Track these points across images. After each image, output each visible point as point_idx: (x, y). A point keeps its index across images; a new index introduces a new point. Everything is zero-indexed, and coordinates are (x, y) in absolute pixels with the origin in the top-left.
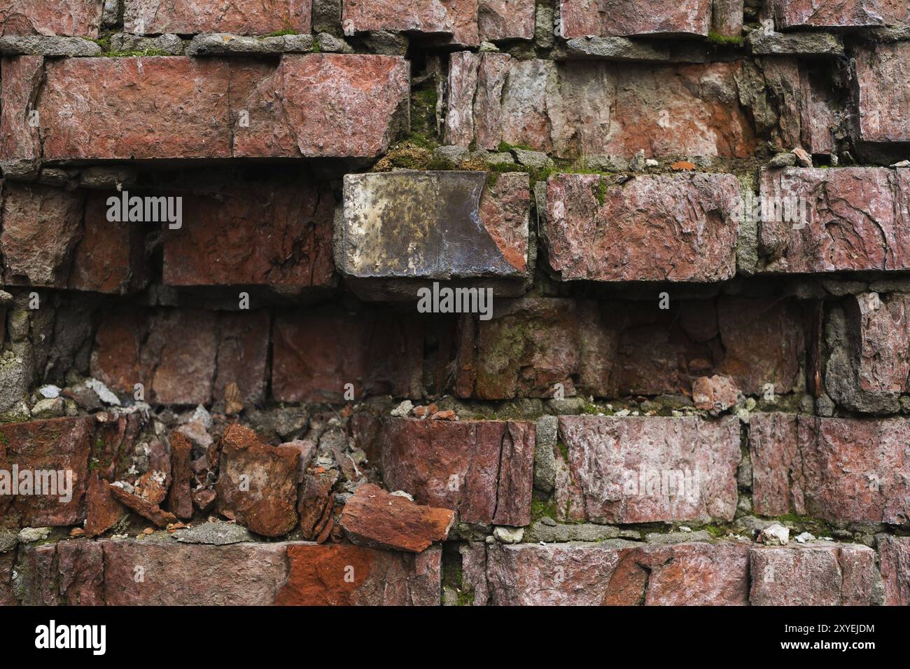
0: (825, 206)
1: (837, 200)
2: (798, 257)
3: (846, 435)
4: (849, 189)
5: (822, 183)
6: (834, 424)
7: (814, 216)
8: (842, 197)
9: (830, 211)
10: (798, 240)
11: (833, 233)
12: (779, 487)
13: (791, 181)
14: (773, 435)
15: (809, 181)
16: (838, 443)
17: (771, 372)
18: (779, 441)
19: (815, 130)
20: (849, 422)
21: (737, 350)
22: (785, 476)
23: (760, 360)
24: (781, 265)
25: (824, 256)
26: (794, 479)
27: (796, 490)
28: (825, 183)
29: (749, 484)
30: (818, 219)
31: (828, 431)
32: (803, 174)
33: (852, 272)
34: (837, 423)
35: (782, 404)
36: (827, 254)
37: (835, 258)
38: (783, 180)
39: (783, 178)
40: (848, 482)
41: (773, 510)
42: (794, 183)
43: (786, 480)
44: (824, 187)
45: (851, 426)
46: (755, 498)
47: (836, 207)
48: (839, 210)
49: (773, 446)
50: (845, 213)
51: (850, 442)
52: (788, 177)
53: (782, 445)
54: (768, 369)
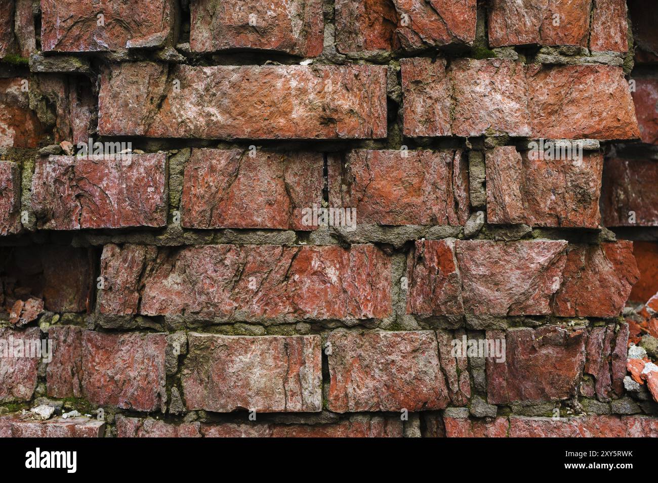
0: (75, 183)
1: (82, 179)
2: (61, 219)
3: (99, 344)
4: (89, 171)
5: (70, 167)
6: (92, 335)
7: (68, 190)
8: (85, 176)
9: (78, 187)
10: (59, 207)
11: (82, 202)
12: (65, 378)
13: (52, 165)
14: (65, 341)
15: (61, 166)
16: (94, 349)
17: (71, 297)
18: (69, 346)
19: (76, 128)
20: (100, 334)
21: (53, 281)
22: (70, 370)
23: (67, 288)
24: (52, 224)
25: (74, 219)
26: (75, 372)
27: (75, 380)
28: (73, 167)
29: (43, 375)
30: (70, 192)
31: (90, 340)
32: (58, 160)
33: (92, 229)
34: (94, 335)
35: (77, 319)
36: (76, 218)
37: (81, 220)
38: (48, 165)
39: (47, 163)
40: (98, 377)
41: (61, 393)
42: (54, 167)
43: (70, 372)
44: (73, 170)
45: (102, 337)
46: (48, 385)
47: (81, 184)
48: (83, 186)
49: (64, 349)
50: (87, 188)
51: (102, 349)
52: (50, 163)
53: (71, 348)
54: (70, 295)
